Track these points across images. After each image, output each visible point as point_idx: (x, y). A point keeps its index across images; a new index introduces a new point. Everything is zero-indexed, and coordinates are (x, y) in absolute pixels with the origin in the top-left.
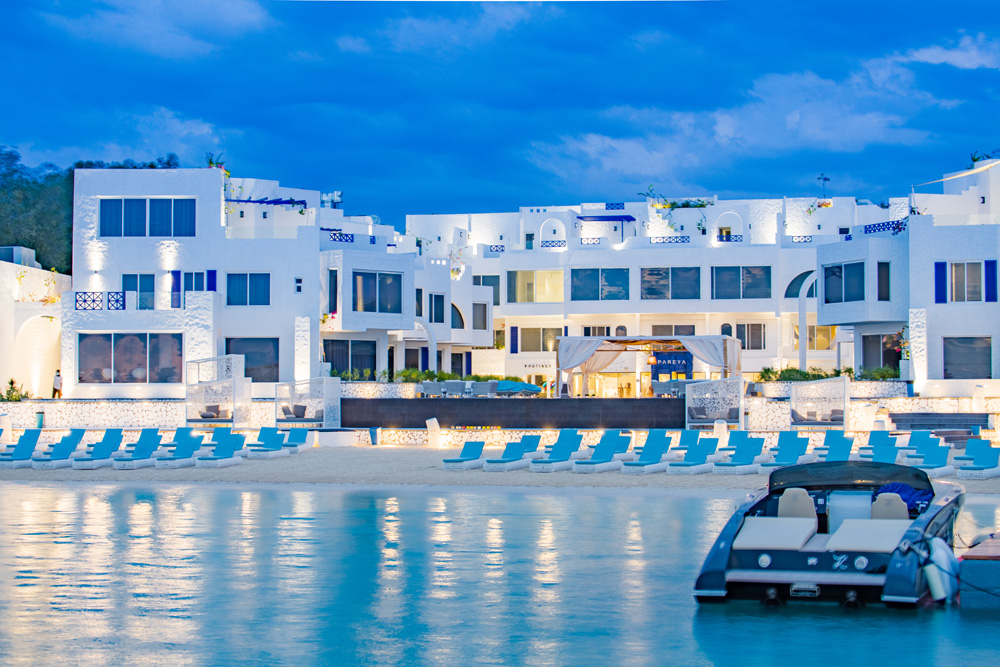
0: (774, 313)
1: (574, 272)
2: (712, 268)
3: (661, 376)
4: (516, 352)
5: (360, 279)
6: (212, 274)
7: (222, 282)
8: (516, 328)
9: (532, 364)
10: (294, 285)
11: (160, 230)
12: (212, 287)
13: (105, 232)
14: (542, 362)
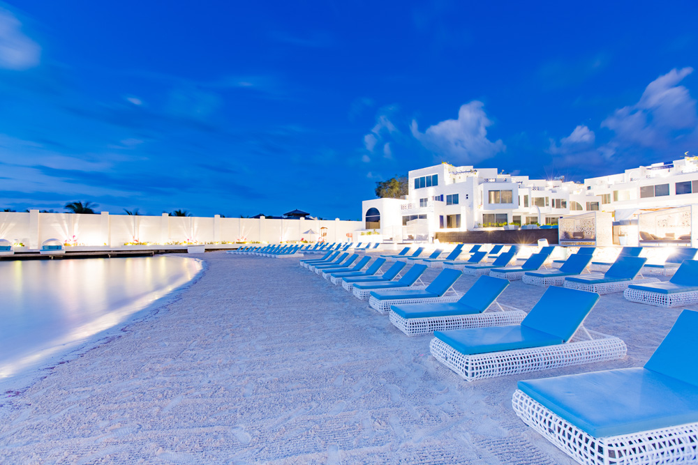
1: (641, 188)
5: (492, 193)
6: (442, 196)
7: (445, 198)
10: (466, 197)
11: (429, 185)
12: (442, 200)
13: (417, 187)
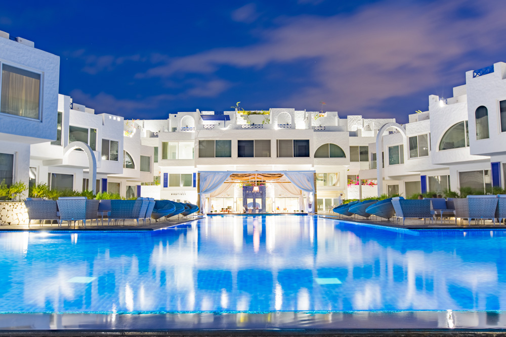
0: (311, 165)
1: (200, 142)
2: (277, 140)
3: (248, 199)
4: (167, 187)
8: (167, 174)
9: (175, 193)
14: (181, 192)
